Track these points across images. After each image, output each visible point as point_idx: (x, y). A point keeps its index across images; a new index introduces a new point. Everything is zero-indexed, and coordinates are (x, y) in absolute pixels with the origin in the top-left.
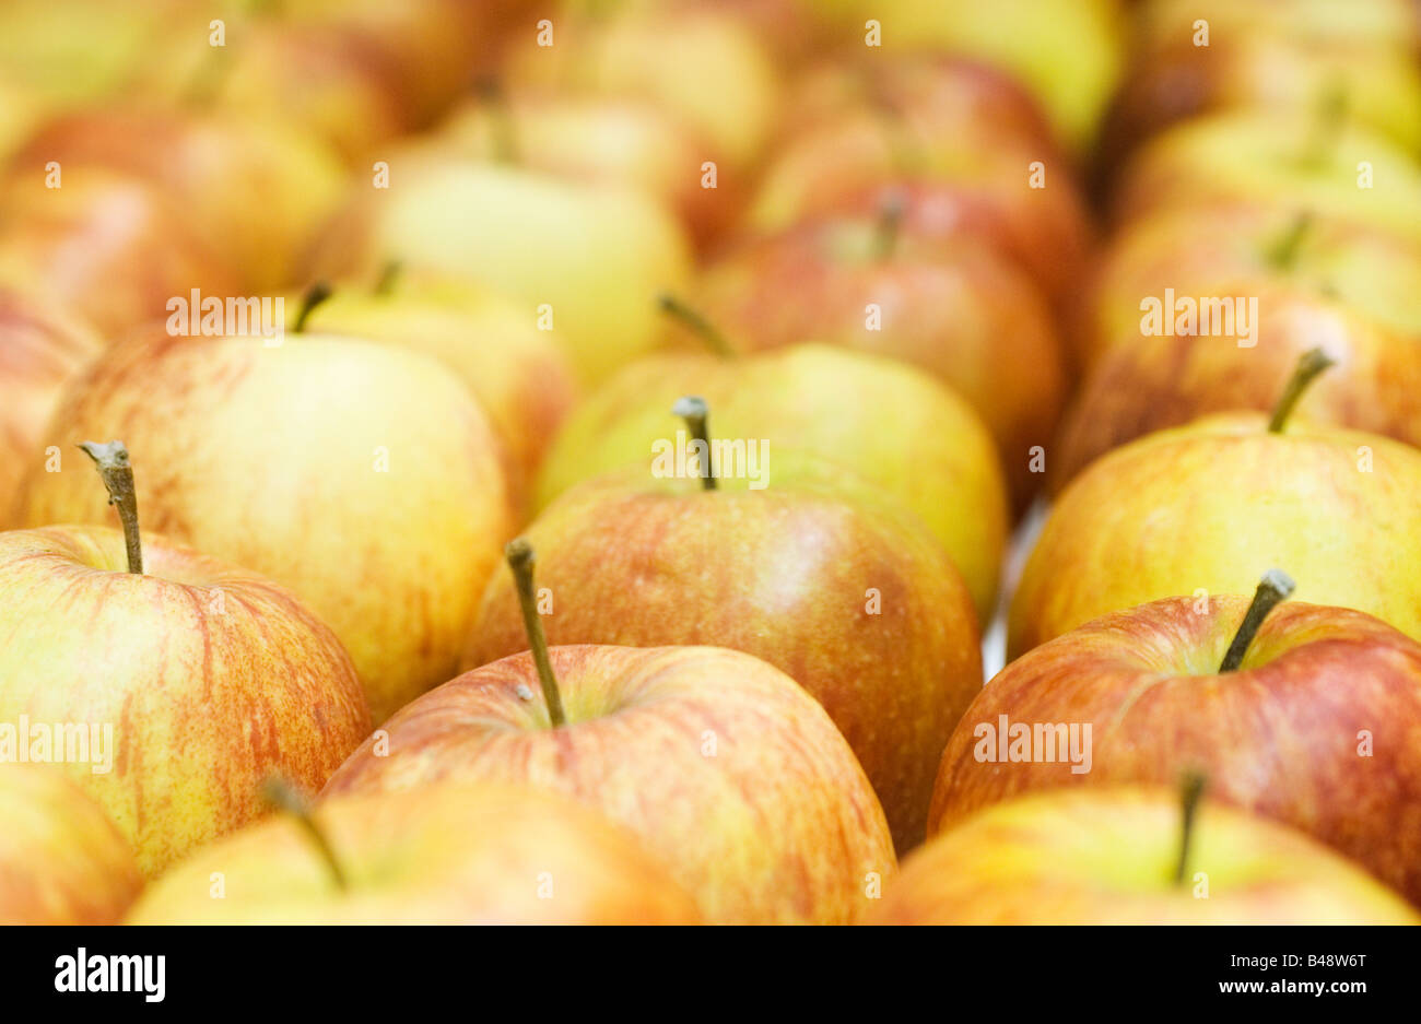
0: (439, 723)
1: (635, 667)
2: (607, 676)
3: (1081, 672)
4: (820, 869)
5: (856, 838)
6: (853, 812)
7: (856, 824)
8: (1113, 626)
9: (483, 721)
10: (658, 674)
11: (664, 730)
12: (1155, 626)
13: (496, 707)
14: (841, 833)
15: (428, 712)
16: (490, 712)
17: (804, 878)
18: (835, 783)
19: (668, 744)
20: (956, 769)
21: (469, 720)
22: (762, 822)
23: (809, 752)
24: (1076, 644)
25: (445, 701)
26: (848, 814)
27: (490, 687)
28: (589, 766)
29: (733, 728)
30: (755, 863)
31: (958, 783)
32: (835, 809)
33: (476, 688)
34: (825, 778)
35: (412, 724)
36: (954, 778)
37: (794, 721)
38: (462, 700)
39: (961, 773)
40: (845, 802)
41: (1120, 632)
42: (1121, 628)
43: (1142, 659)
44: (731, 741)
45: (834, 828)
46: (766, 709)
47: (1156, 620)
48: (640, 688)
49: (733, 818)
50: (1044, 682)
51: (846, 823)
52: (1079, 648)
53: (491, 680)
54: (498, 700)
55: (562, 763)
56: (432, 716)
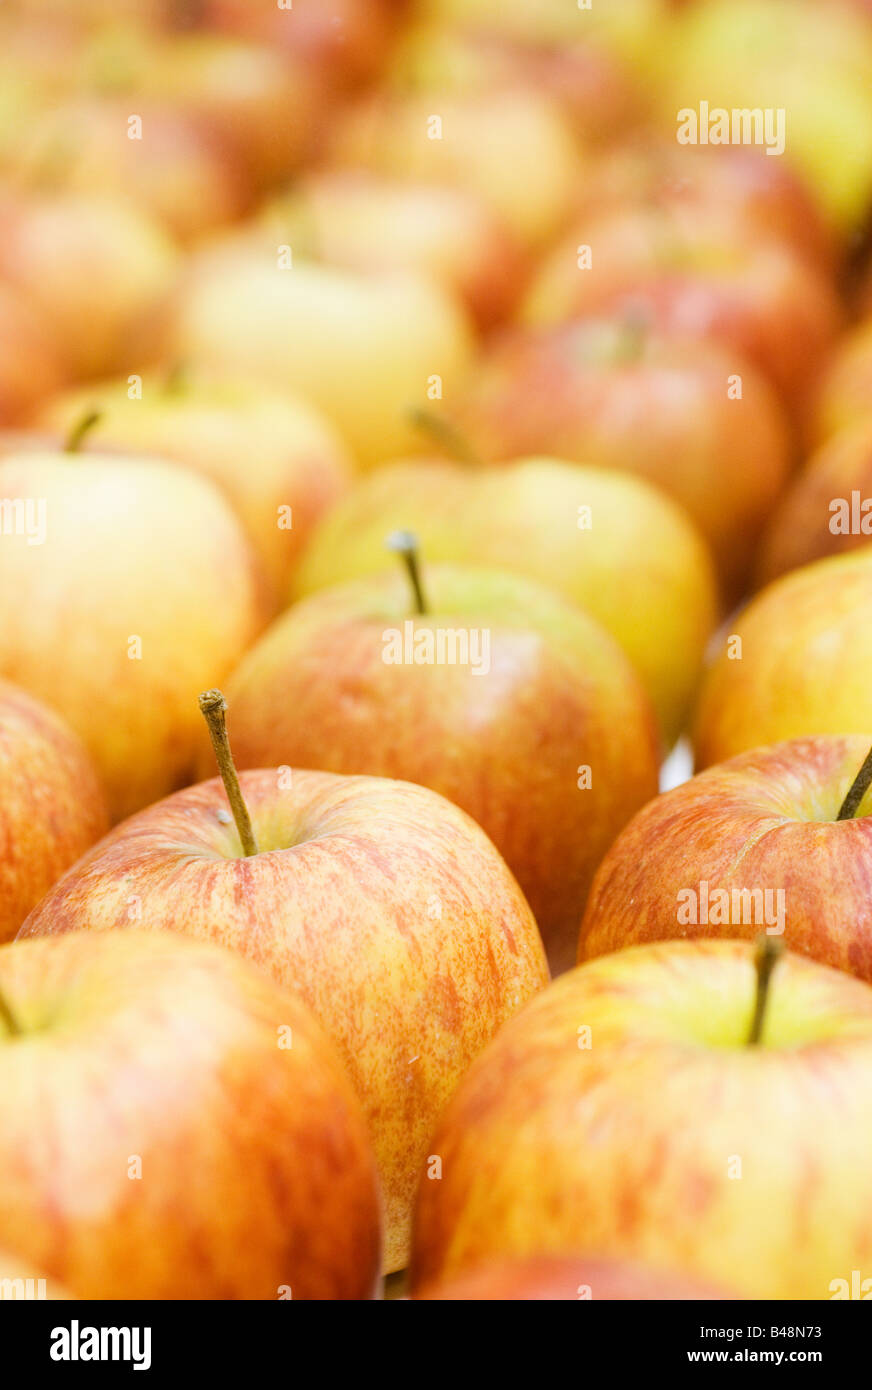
0: (141, 849)
1: (320, 798)
2: (297, 804)
3: (712, 815)
4: (468, 989)
5: (505, 958)
6: (503, 936)
7: (505, 946)
8: (753, 765)
9: (181, 846)
10: (337, 808)
11: (332, 865)
12: (788, 767)
13: (196, 830)
14: (490, 956)
15: (135, 835)
16: (191, 835)
17: (453, 998)
18: (487, 911)
19: (334, 877)
20: (602, 893)
21: (168, 846)
22: (415, 949)
23: (464, 884)
24: (714, 783)
25: (152, 825)
26: (498, 938)
27: (195, 810)
28: (263, 898)
29: (394, 864)
30: (405, 985)
31: (601, 908)
32: (485, 936)
33: (182, 812)
34: (477, 907)
35: (119, 847)
36: (599, 902)
37: (451, 854)
38: (166, 824)
39: (604, 900)
40: (495, 927)
41: (756, 771)
42: (758, 767)
43: (772, 800)
44: (392, 877)
45: (484, 952)
46: (426, 846)
47: (790, 761)
48: (321, 819)
49: (389, 946)
50: (680, 821)
51: (495, 947)
52: (715, 789)
53: (196, 804)
54: (199, 825)
55: (239, 895)
56: (137, 840)
